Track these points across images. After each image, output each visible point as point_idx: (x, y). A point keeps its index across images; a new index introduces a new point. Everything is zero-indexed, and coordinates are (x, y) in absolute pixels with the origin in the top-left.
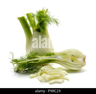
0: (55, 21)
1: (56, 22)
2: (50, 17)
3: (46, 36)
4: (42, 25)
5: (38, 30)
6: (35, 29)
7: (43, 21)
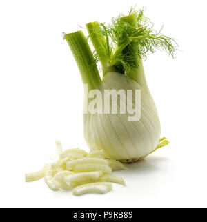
0: (166, 43)
1: (169, 46)
2: (151, 34)
3: (138, 85)
4: (128, 55)
5: (118, 69)
6: (108, 65)
7: (132, 43)
